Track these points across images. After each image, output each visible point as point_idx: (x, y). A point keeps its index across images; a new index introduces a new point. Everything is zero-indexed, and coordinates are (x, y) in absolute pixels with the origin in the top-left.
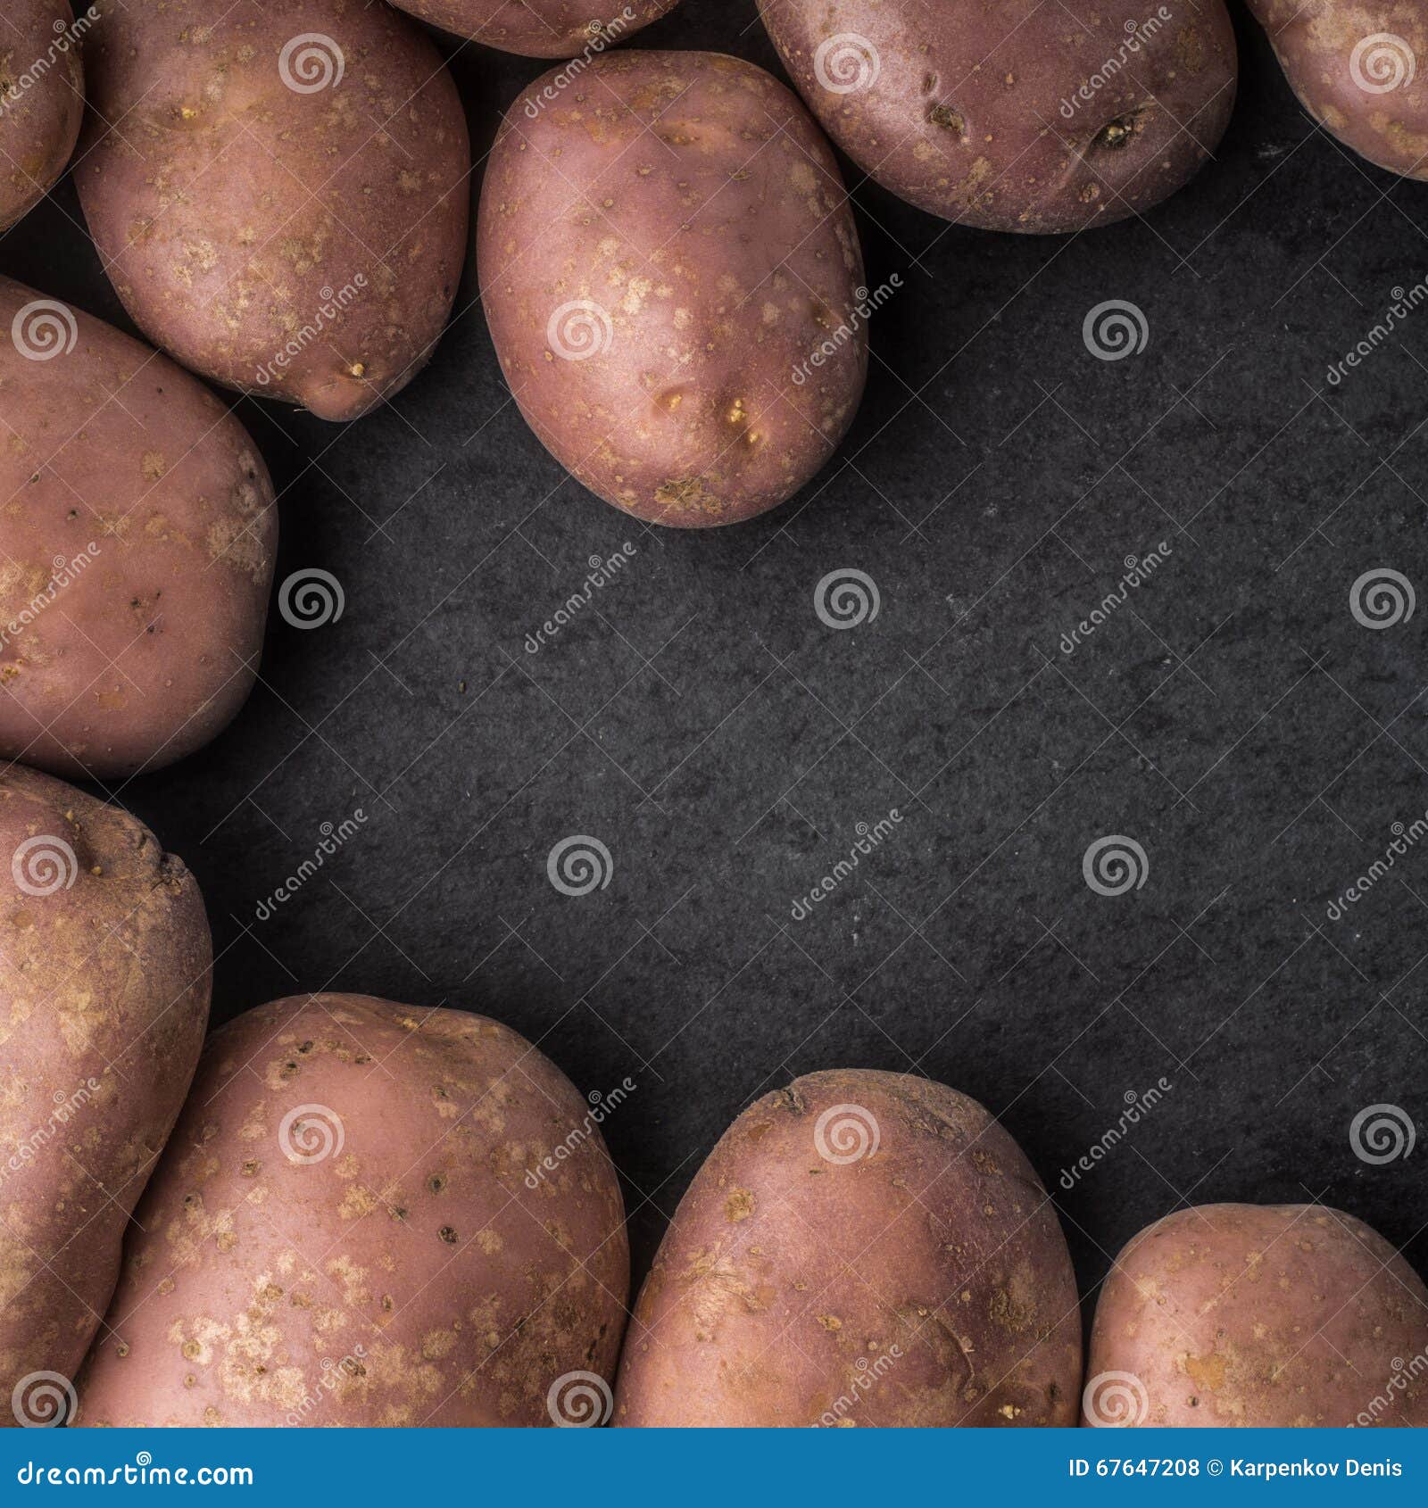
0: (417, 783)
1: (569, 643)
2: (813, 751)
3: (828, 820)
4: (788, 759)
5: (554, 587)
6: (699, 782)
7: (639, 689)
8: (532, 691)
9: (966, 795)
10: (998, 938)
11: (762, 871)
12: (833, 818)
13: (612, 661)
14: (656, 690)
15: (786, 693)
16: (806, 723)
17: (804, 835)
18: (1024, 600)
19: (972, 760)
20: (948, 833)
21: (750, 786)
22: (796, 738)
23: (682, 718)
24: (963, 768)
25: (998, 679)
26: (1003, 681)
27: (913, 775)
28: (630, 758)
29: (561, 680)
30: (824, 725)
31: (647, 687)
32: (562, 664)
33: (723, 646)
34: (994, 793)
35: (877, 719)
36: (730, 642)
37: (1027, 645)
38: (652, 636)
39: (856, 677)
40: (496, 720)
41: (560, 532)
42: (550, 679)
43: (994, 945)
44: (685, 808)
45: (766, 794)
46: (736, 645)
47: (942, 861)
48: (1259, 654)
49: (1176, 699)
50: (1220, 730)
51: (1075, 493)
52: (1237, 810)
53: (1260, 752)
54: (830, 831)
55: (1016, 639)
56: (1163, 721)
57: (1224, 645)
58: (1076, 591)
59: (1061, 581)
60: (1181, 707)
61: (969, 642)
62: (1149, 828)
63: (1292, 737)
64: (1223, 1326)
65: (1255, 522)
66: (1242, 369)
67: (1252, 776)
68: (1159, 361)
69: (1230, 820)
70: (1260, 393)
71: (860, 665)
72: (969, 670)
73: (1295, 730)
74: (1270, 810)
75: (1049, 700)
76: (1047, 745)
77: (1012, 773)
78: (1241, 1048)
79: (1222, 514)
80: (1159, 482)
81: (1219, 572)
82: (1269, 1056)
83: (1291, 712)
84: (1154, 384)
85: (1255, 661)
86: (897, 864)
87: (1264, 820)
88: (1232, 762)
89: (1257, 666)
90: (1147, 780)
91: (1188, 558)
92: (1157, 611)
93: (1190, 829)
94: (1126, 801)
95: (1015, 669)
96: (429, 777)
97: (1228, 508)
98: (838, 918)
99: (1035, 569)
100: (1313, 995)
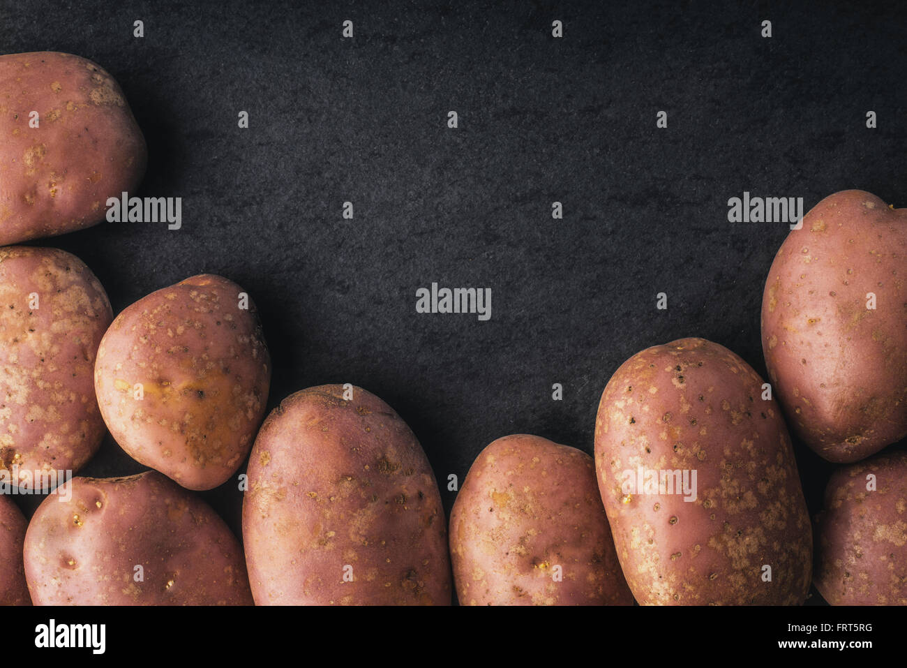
0: (181, 266)
1: (244, 206)
2: (347, 251)
3: (353, 280)
4: (336, 255)
5: (238, 183)
6: (299, 265)
7: (274, 226)
8: (229, 227)
9: (412, 270)
10: (426, 330)
11: (326, 302)
12: (355, 280)
13: (262, 214)
14: (281, 226)
15: (336, 227)
16: (344, 239)
17: (343, 287)
18: (436, 187)
19: (415, 255)
20: (405, 286)
21: (320, 266)
22: (340, 246)
23: (292, 238)
24: (411, 258)
25: (425, 220)
26: (428, 221)
27: (390, 261)
28: (270, 255)
29: (240, 223)
30: (351, 240)
31: (277, 225)
32: (241, 216)
33: (308, 207)
34: (424, 269)
35: (374, 238)
36: (312, 205)
37: (438, 205)
38: (279, 203)
39: (365, 220)
40: (214, 239)
41: (240, 160)
42: (236, 222)
43: (425, 333)
44: (293, 276)
45: (327, 270)
46: (314, 207)
47: (402, 298)
48: (536, 209)
49: (501, 228)
50: (521, 241)
51: (458, 141)
52: (528, 275)
53: (538, 250)
54: (355, 284)
55: (433, 203)
56: (496, 237)
57: (522, 205)
58: (458, 183)
59: (452, 178)
60: (504, 231)
61: (413, 205)
62: (490, 283)
63: (552, 244)
64: (513, 483)
65: (535, 152)
66: (529, 88)
67: (534, 261)
68: (494, 84)
69: (525, 279)
70: (537, 98)
71: (367, 215)
72: (413, 216)
73: (553, 241)
74: (542, 275)
75: (447, 229)
76: (447, 248)
77: (432, 260)
78: (531, 376)
79: (521, 149)
80: (494, 137)
81: (520, 174)
82: (542, 380)
83: (551, 233)
84: (492, 94)
85: (535, 211)
86: (383, 299)
87: (539, 279)
88: (525, 255)
89: (537, 214)
90: (489, 262)
91: (506, 168)
92: (493, 191)
93: (508, 283)
94: (480, 271)
95: (432, 216)
96: (185, 264)
97: (523, 147)
98: (358, 322)
99: (441, 174)
100: (562, 354)
